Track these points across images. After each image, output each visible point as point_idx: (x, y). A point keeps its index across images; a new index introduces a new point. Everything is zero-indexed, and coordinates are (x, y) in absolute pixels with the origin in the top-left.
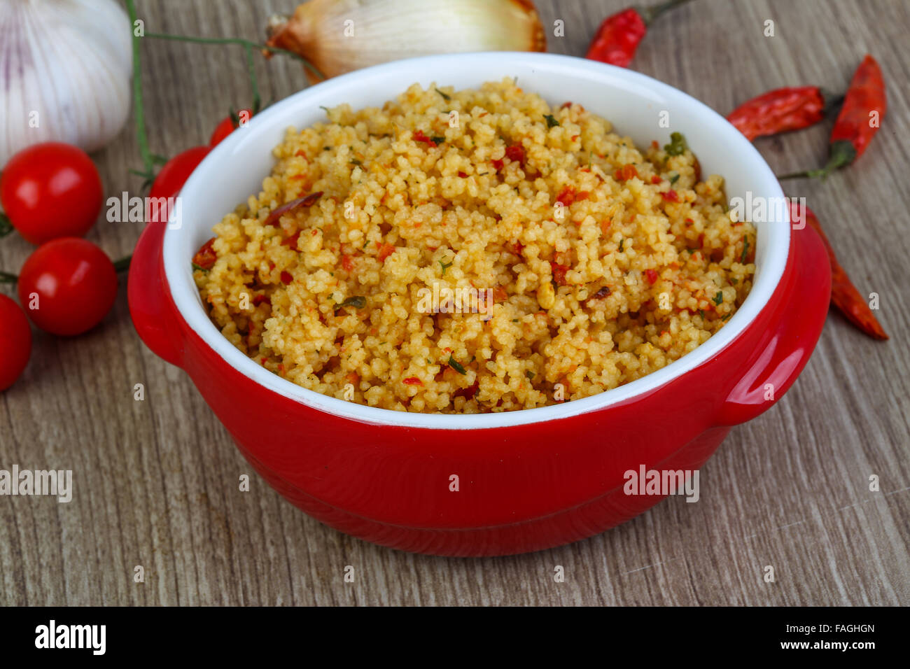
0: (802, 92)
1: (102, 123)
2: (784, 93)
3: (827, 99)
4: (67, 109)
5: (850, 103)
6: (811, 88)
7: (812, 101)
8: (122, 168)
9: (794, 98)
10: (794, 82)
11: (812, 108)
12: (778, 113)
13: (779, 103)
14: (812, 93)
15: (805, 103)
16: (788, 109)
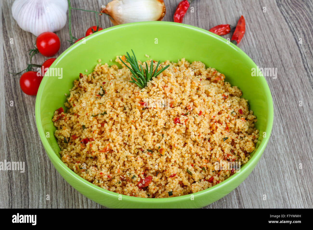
0: (225, 26)
1: (60, 26)
2: (221, 26)
3: (231, 28)
4: (52, 23)
5: (237, 29)
6: (228, 25)
7: (228, 29)
8: (64, 35)
9: (224, 28)
10: (224, 23)
11: (227, 30)
12: (219, 31)
13: (220, 29)
14: (228, 26)
15: (226, 29)
16: (222, 31)
